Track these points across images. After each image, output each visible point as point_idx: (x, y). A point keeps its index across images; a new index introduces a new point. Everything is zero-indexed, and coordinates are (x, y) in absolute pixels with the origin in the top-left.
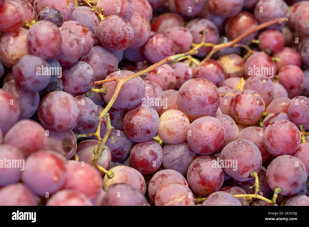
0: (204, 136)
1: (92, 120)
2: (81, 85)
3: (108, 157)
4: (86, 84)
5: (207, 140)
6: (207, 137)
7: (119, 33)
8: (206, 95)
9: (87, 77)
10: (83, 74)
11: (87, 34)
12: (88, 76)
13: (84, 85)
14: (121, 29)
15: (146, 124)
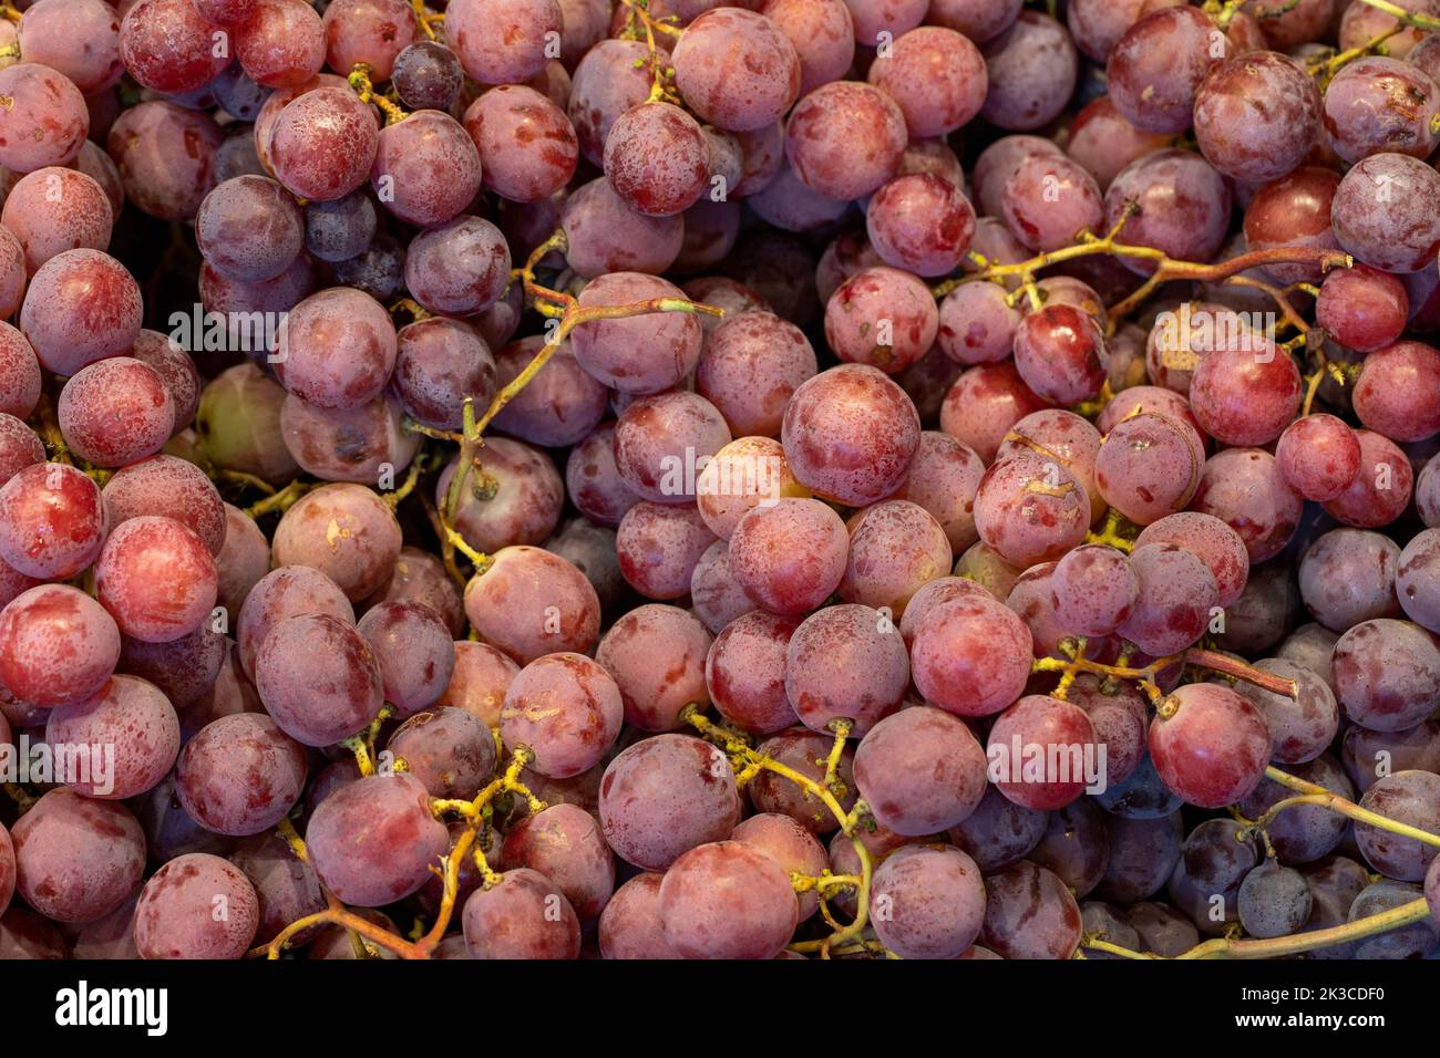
0: (746, 560)
1: (436, 398)
2: (436, 292)
3: (511, 509)
4: (452, 294)
5: (751, 574)
6: (752, 565)
7: (630, 167)
8: (831, 435)
9: (456, 276)
10: (446, 264)
11: (528, 144)
12: (460, 275)
13: (444, 294)
14: (639, 156)
15: (645, 456)
